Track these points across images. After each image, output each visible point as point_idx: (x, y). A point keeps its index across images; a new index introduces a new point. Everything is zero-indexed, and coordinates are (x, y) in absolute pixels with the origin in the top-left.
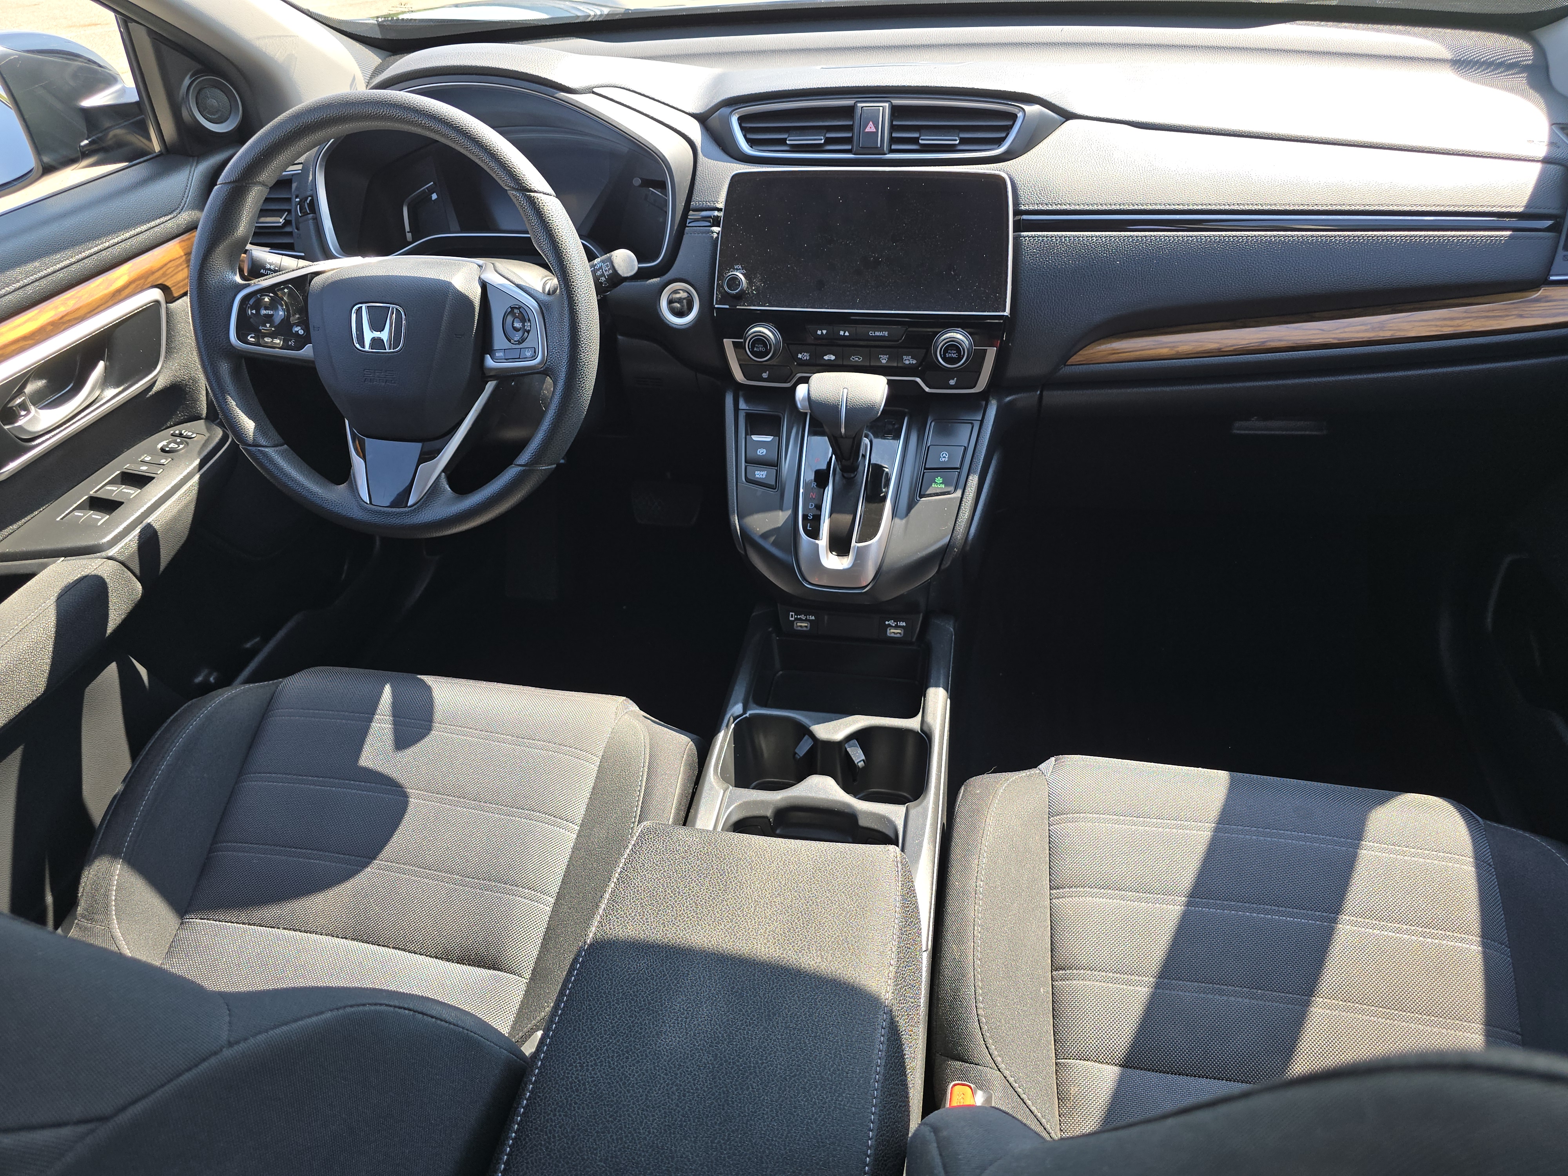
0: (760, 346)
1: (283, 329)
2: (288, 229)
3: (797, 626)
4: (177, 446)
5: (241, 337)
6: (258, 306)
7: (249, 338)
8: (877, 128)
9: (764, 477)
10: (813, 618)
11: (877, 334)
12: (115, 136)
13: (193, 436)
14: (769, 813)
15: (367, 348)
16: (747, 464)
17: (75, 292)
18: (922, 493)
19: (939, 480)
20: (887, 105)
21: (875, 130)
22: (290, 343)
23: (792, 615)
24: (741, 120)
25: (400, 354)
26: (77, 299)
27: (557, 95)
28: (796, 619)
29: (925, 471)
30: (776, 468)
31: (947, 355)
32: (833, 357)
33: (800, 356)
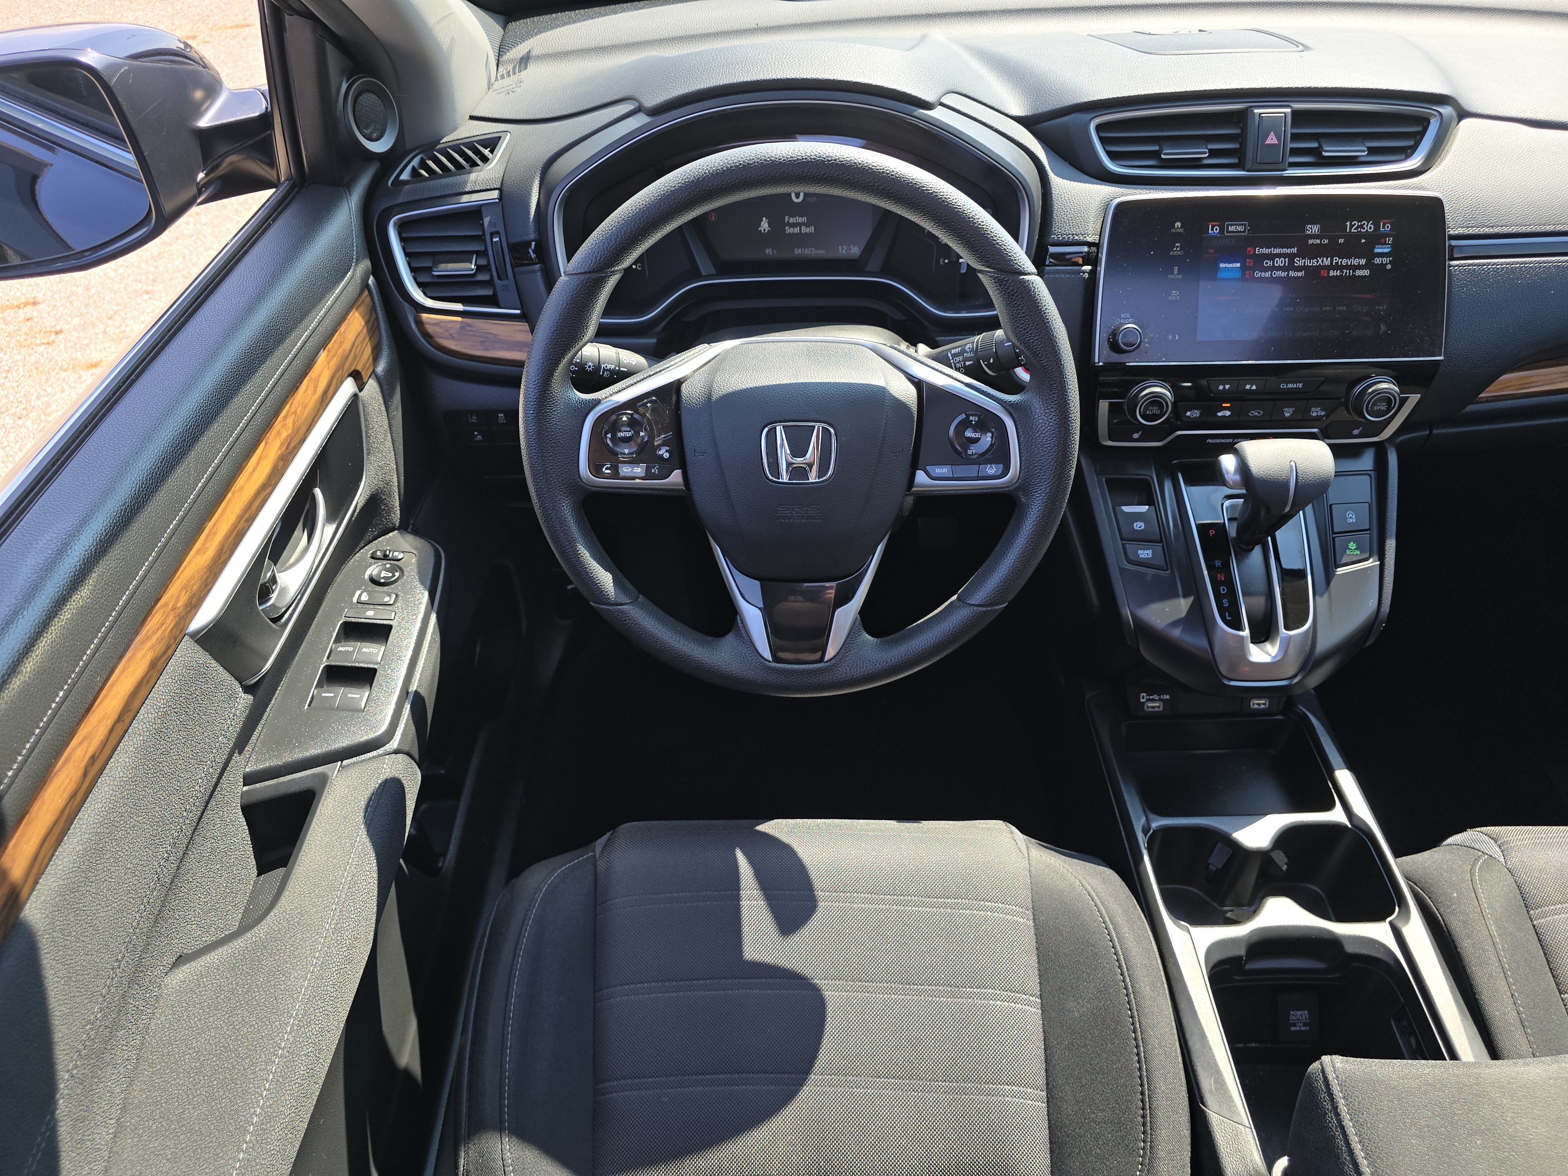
0: (1155, 408)
1: (645, 454)
2: (481, 277)
3: (1148, 707)
4: (390, 575)
5: (596, 469)
6: (615, 427)
7: (604, 470)
8: (1279, 139)
9: (1150, 556)
10: (1168, 697)
11: (1290, 386)
12: (231, 163)
13: (400, 557)
14: (1242, 952)
15: (785, 478)
16: (1124, 542)
17: (288, 405)
18: (1338, 563)
19: (1352, 545)
20: (1289, 110)
21: (1276, 142)
22: (653, 471)
23: (1143, 696)
24: (1099, 128)
25: (828, 484)
26: (294, 416)
27: (915, 114)
28: (1148, 700)
29: (1334, 536)
30: (1161, 544)
31: (1375, 408)
32: (1228, 413)
33: (1188, 414)
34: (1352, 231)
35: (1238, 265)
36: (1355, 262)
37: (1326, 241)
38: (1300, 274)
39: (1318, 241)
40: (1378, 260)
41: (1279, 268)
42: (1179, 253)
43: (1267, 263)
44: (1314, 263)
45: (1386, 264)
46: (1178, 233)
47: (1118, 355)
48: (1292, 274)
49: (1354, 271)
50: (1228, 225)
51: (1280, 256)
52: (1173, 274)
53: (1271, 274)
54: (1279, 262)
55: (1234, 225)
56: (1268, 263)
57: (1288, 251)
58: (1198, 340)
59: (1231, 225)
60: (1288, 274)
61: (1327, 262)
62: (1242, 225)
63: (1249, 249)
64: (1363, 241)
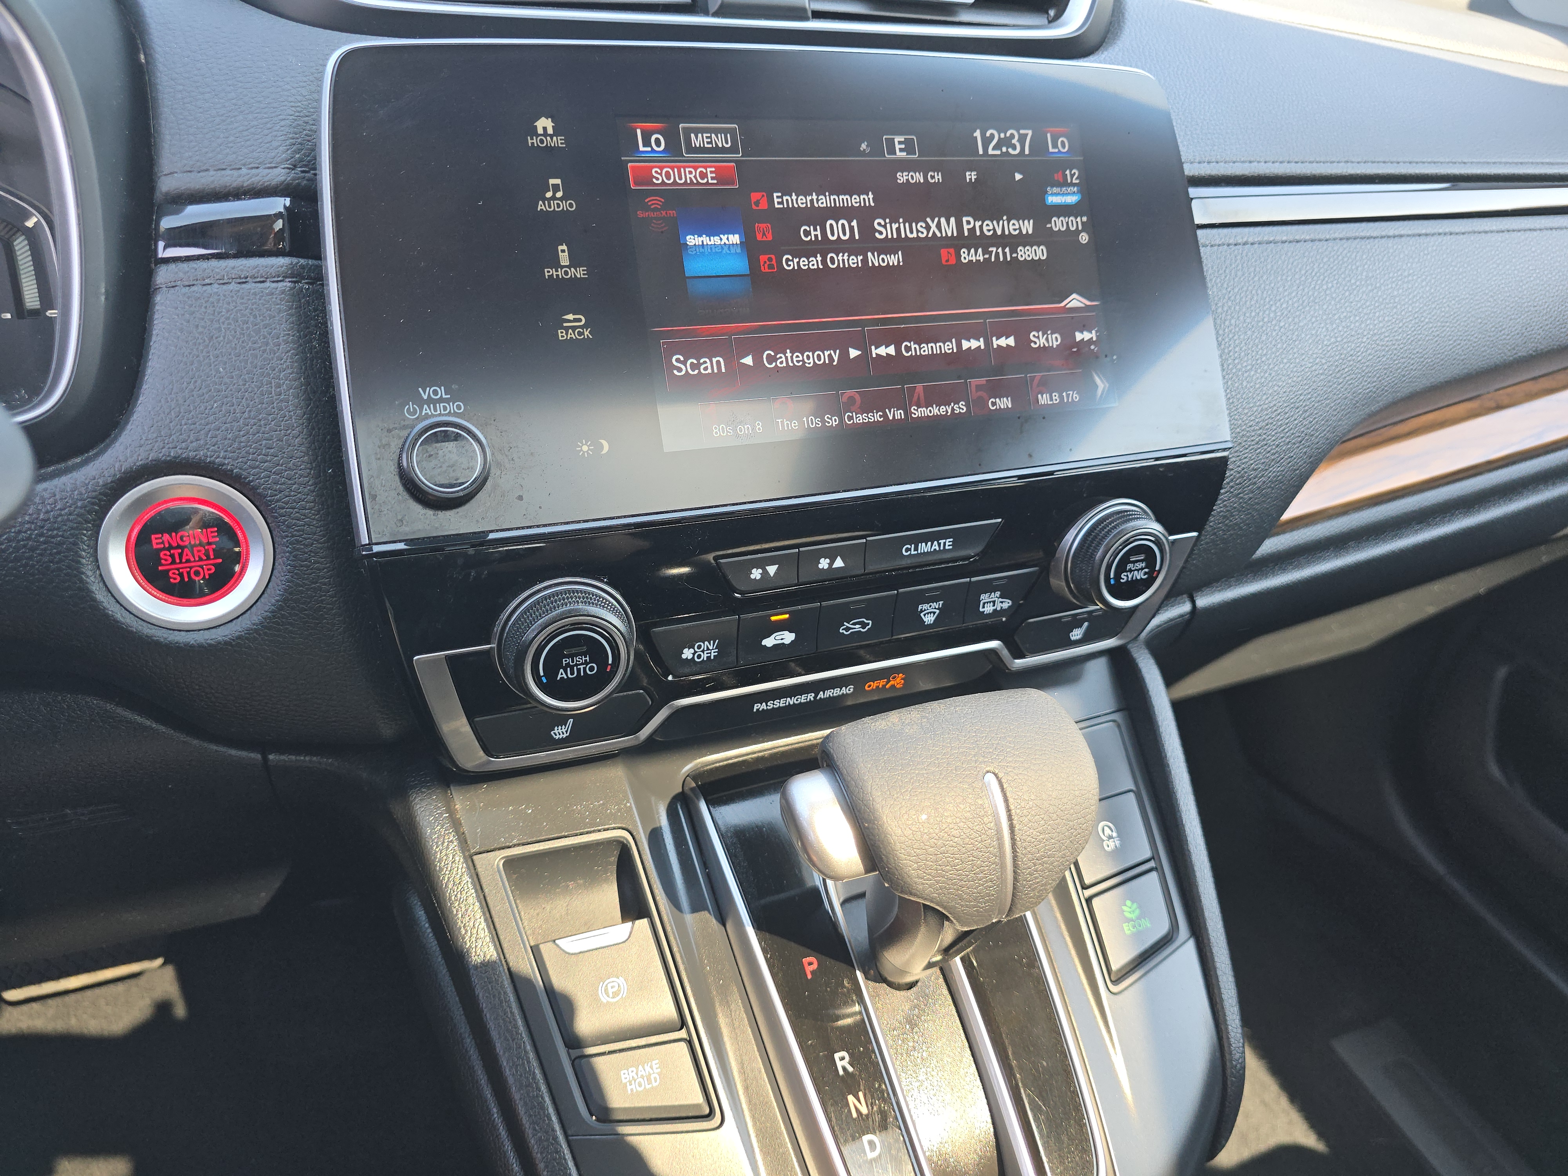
0: (580, 658)
29: (1088, 893)
30: (683, 1034)
31: (1124, 578)
32: (788, 637)
33: (687, 654)
34: (991, 152)
35: (735, 239)
36: (1012, 227)
37: (938, 177)
38: (893, 260)
39: (919, 177)
40: (1059, 223)
41: (839, 246)
42: (564, 206)
43: (807, 233)
44: (918, 231)
45: (1077, 232)
46: (549, 149)
47: (430, 512)
48: (873, 259)
49: (1014, 250)
50: (688, 132)
51: (836, 213)
52: (557, 265)
53: (824, 261)
54: (838, 230)
55: (703, 131)
56: (811, 233)
57: (855, 201)
58: (666, 450)
59: (696, 131)
60: (865, 261)
61: (949, 228)
62: (725, 131)
63: (755, 196)
64: (1018, 177)
